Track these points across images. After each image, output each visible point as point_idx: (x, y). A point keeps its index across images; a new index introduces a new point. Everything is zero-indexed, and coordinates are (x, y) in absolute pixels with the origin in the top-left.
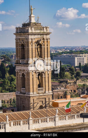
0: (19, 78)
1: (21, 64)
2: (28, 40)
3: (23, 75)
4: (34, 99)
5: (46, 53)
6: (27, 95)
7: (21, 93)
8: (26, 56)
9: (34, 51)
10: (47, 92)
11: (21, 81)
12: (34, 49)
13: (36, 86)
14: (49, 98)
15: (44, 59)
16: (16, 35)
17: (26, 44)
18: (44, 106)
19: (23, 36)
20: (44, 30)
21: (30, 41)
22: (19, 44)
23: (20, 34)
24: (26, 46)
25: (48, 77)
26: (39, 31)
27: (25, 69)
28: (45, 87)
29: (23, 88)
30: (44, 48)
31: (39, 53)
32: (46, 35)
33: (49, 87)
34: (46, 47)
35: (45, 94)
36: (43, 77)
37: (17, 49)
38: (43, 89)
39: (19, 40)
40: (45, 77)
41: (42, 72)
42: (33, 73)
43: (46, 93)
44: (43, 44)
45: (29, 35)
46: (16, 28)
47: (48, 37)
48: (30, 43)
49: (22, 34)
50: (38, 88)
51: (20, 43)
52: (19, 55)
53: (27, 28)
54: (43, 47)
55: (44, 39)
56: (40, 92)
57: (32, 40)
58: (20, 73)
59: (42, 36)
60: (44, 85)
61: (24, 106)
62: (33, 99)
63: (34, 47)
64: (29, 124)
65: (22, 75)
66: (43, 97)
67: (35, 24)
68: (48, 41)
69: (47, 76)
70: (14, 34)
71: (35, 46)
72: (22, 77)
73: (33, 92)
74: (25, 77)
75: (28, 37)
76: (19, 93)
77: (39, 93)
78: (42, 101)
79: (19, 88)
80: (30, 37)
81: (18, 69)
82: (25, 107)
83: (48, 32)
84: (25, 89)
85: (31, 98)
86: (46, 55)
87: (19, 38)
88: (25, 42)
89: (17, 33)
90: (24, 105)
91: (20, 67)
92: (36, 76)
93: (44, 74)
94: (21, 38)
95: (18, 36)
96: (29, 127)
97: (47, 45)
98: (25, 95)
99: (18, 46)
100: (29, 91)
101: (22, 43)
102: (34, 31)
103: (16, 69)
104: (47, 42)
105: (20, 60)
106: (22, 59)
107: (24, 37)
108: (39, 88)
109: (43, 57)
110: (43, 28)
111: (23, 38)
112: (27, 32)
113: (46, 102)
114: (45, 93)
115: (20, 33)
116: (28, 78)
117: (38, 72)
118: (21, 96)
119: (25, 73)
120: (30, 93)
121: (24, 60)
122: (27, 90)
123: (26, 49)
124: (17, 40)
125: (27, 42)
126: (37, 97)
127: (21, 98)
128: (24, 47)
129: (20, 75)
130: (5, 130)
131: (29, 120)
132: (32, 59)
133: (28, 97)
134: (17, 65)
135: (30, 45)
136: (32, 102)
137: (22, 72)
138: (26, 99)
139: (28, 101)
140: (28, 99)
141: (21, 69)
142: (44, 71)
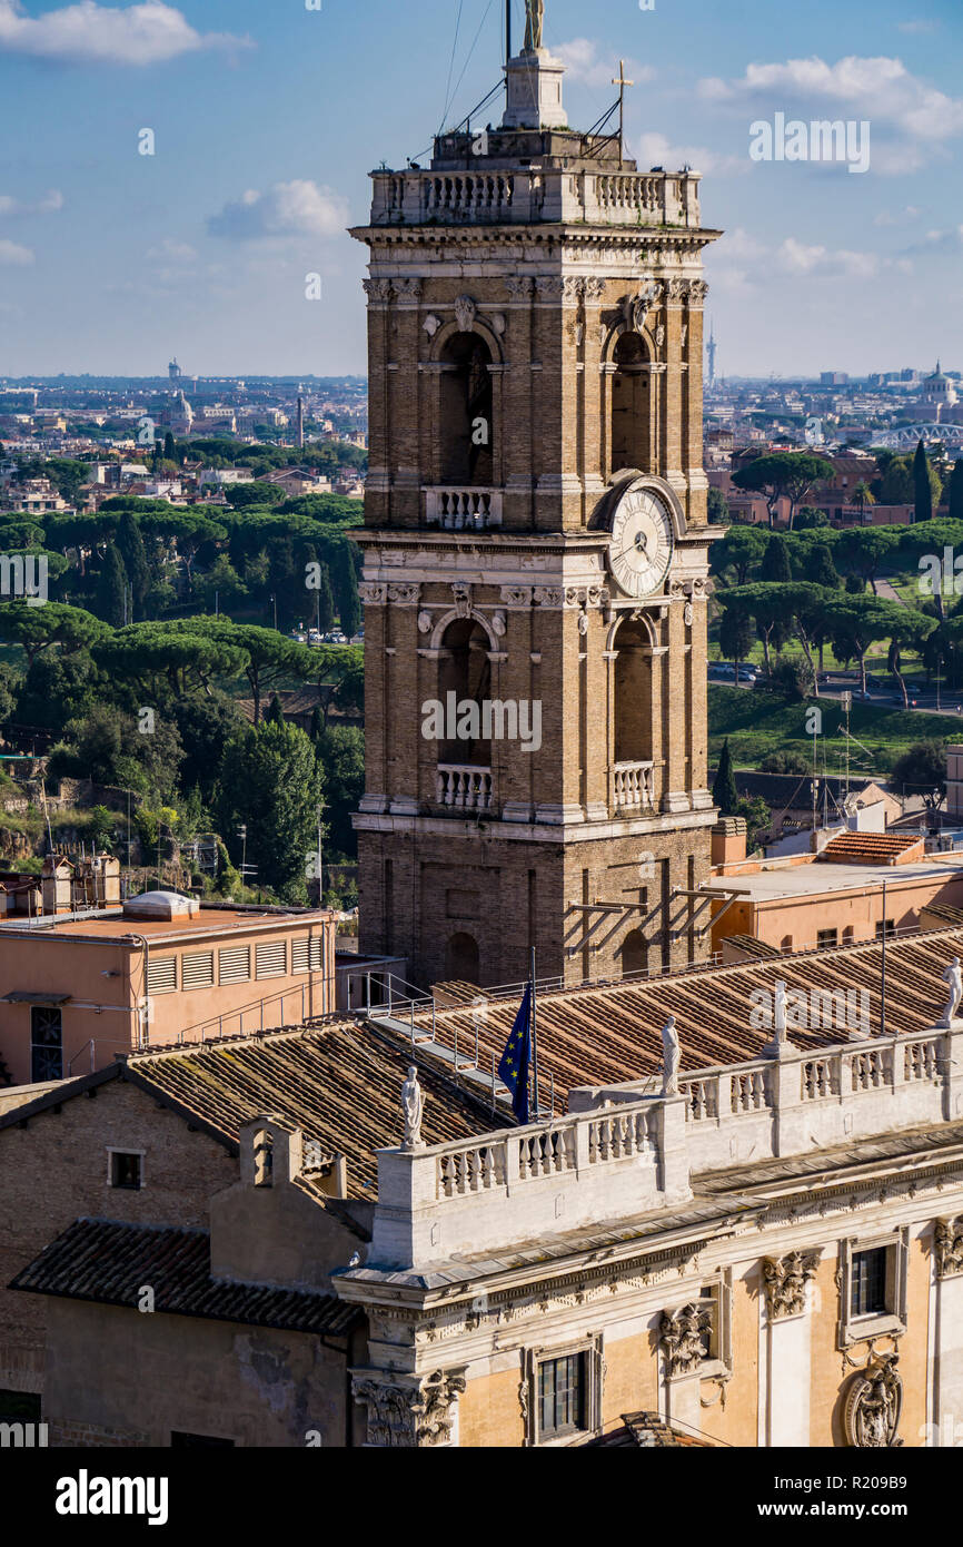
0: (403, 668)
1: (436, 527)
2: (544, 293)
4: (585, 871)
6: (520, 833)
7: (425, 813)
8: (512, 449)
9: (593, 409)
10: (678, 802)
12: (592, 389)
13: (600, 743)
14: (691, 860)
15: (663, 477)
16: (368, 241)
17: (519, 334)
18: (652, 934)
19: (482, 253)
20: (661, 199)
21: (569, 304)
22: (422, 338)
23: (430, 233)
24: (519, 352)
25: (688, 657)
26: (626, 214)
27: (491, 578)
28: (666, 756)
29: (450, 769)
30: (664, 376)
32: (680, 248)
33: (689, 754)
34: (675, 368)
35: (666, 823)
36: (648, 659)
37: (383, 388)
38: (647, 772)
39: (420, 295)
40: (666, 658)
41: (645, 610)
42: (586, 621)
43: (673, 807)
44: (654, 336)
45: (555, 243)
46: (374, 174)
47: (692, 276)
48: (571, 331)
49: (478, 232)
50: (616, 761)
51: (431, 325)
52: (407, 441)
53: (532, 175)
54: (655, 367)
55: (662, 290)
56: (629, 801)
57: (581, 296)
58: (424, 622)
59: (652, 257)
61: (466, 944)
62: (578, 868)
63: (593, 368)
64: (772, 1102)
65: (443, 642)
66: (655, 848)
67: (584, 144)
68: (694, 308)
69: (678, 649)
70: (355, 232)
71: (604, 359)
72: (445, 654)
73: (583, 798)
74: (493, 656)
75: (547, 268)
76: (411, 808)
77: (619, 816)
78: (643, 892)
79: (398, 767)
81: (391, 574)
82: (483, 943)
83: (692, 222)
84: (483, 770)
85: (568, 861)
86: (674, 451)
87: (425, 271)
88: (506, 315)
89: (401, 223)
90: (471, 928)
91: (424, 557)
92: (602, 648)
93: (658, 632)
94: (452, 271)
95: (401, 254)
96: (775, 1129)
97: (685, 357)
98: (497, 831)
99: (403, 353)
101: (465, 322)
102: (593, 212)
103: (369, 574)
104: (685, 317)
105: (432, 497)
106: (444, 482)
107: (492, 270)
108: (620, 767)
109: (654, 460)
110: (660, 184)
111: (473, 271)
112: (542, 211)
114: (664, 809)
115: (433, 223)
116: (534, 666)
117: (620, 612)
118: (435, 840)
119: (496, 627)
120: (561, 812)
121: (481, 490)
122: (525, 784)
123: (519, 387)
124: (392, 296)
125: (533, 313)
126: (609, 846)
127: (423, 866)
128: (489, 367)
129: (422, 639)
130: (659, 1160)
131: (775, 1067)
132: (579, 486)
133: (531, 850)
134: (383, 537)
135: (569, 350)
136: (577, 901)
137: (456, 611)
138: (498, 870)
139: (531, 891)
140: (532, 874)
141: (445, 578)
142: (662, 601)
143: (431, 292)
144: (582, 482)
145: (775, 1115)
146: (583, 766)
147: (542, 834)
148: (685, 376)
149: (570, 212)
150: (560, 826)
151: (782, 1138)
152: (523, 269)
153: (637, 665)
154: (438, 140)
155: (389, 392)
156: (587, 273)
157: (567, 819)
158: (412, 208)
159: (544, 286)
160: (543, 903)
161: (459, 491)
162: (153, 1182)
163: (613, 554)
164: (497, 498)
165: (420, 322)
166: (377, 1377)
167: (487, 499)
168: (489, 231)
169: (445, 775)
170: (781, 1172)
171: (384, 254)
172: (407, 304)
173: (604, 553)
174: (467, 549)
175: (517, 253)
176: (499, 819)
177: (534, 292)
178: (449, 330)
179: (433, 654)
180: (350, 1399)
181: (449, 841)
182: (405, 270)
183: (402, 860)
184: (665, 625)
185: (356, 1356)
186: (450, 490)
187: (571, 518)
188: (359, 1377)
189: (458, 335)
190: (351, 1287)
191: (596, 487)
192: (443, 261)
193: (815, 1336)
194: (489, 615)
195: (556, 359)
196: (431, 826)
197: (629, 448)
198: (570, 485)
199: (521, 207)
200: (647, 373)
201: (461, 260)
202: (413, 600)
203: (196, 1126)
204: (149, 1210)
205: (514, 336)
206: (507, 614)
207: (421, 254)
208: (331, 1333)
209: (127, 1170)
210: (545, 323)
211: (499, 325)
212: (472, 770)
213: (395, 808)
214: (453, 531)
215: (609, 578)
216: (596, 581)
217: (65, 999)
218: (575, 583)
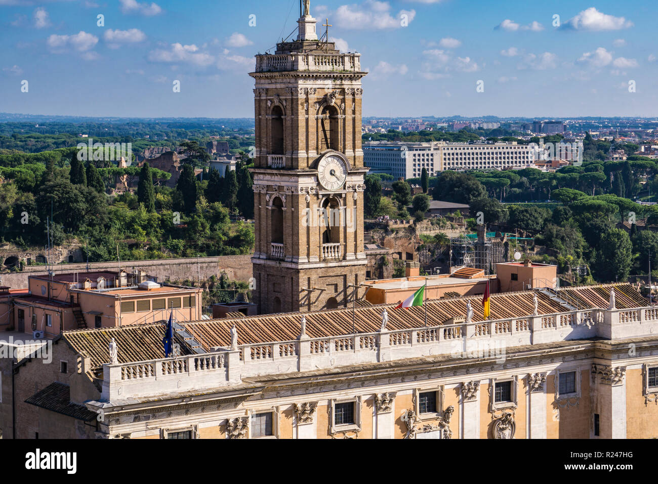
0: (263, 212)
1: (270, 168)
2: (294, 93)
3: (278, 202)
4: (309, 278)
5: (349, 137)
6: (289, 265)
7: (269, 258)
8: (287, 143)
9: (312, 130)
10: (350, 256)
11: (270, 222)
12: (312, 123)
13: (316, 237)
14: (356, 275)
15: (344, 153)
16: (255, 77)
17: (289, 107)
18: (340, 299)
19: (280, 81)
20: (343, 64)
21: (302, 96)
22: (267, 108)
23: (268, 74)
24: (289, 112)
26: (328, 68)
27: (283, 184)
28: (345, 241)
29: (275, 244)
30: (344, 119)
31: (328, 136)
32: (351, 79)
33: (356, 240)
34: (349, 117)
35: (344, 263)
37: (258, 122)
38: (338, 247)
39: (266, 94)
41: (335, 195)
42: (309, 198)
43: (348, 258)
44: (340, 107)
45: (297, 77)
46: (256, 56)
47: (356, 87)
48: (302, 104)
49: (277, 74)
50: (324, 243)
51: (269, 103)
52: (264, 140)
53: (292, 55)
54: (339, 116)
55: (343, 92)
56: (330, 256)
57: (307, 93)
58: (267, 197)
59: (338, 82)
60: (342, 235)
61: (278, 300)
62: (306, 277)
63: (312, 117)
64: (298, 353)
65: (274, 204)
66: (339, 271)
67: (317, 44)
68: (357, 97)
69: (350, 207)
70: (250, 74)
71: (317, 114)
72: (274, 208)
73: (308, 255)
74: (284, 209)
75: (295, 85)
76: (264, 257)
77: (325, 260)
78: (336, 286)
79: (262, 243)
80: (302, 84)
81: (260, 182)
82: (282, 300)
83: (357, 70)
84: (282, 245)
85: (301, 275)
86: (349, 143)
87: (268, 86)
88: (286, 100)
89: (262, 71)
90: (279, 295)
91: (268, 177)
93: (342, 202)
94: (273, 86)
95: (262, 81)
96: (299, 363)
97: (354, 112)
98: (284, 265)
99: (263, 112)
100: (296, 254)
101: (277, 103)
102: (313, 67)
103: (255, 182)
104: (354, 100)
105: (270, 157)
106: (273, 153)
107: (283, 86)
108: (326, 245)
109: (340, 146)
110: (343, 57)
111: (278, 86)
112: (294, 67)
113: (346, 287)
114: (344, 258)
115: (269, 71)
116: (293, 212)
117: (324, 195)
118: (270, 267)
119: (284, 199)
120: (298, 259)
121: (280, 156)
122: (290, 250)
123: (289, 123)
124: (260, 94)
125: (292, 99)
126: (319, 270)
127: (268, 275)
128: (282, 117)
129: (267, 203)
130: (227, 371)
131: (299, 342)
132: (306, 155)
133: (292, 271)
134: (257, 171)
135: (301, 111)
136: (305, 287)
137: (275, 194)
138: (284, 277)
139: (292, 284)
140: (292, 278)
141: (272, 184)
142: (343, 192)
143: (270, 93)
144: (307, 153)
145: (299, 358)
146: (308, 244)
147: (294, 266)
148: (354, 119)
149: (302, 66)
150: (297, 263)
151: (301, 365)
152: (290, 85)
154: (278, 45)
155: (260, 125)
156: (309, 87)
157: (300, 261)
158: (264, 67)
159: (293, 91)
160: (295, 288)
161: (276, 156)
162: (69, 371)
163: (320, 177)
164: (284, 158)
165: (267, 103)
166: (101, 435)
167: (282, 158)
168: (280, 73)
169: (273, 246)
171: (258, 81)
172: (263, 97)
173: (316, 176)
174: (277, 174)
175: (287, 81)
176: (283, 260)
177: (292, 93)
178: (273, 105)
179: (270, 208)
181: (273, 267)
182: (263, 86)
183: (262, 271)
184: (345, 199)
185: (98, 429)
186: (273, 156)
187: (302, 164)
189: (275, 107)
190: (89, 406)
191: (313, 154)
192: (272, 83)
193: (319, 430)
194: (282, 196)
195: (298, 114)
196: (269, 262)
198: (302, 154)
199: (289, 66)
200: (337, 118)
201: (276, 83)
202: (265, 191)
203: (76, 354)
206: (286, 195)
207: (267, 81)
209: (65, 367)
210: (294, 101)
211: (284, 103)
212: (280, 245)
213: (261, 257)
214: (274, 169)
215: (319, 184)
216: (314, 185)
217: (102, 314)
218: (304, 186)
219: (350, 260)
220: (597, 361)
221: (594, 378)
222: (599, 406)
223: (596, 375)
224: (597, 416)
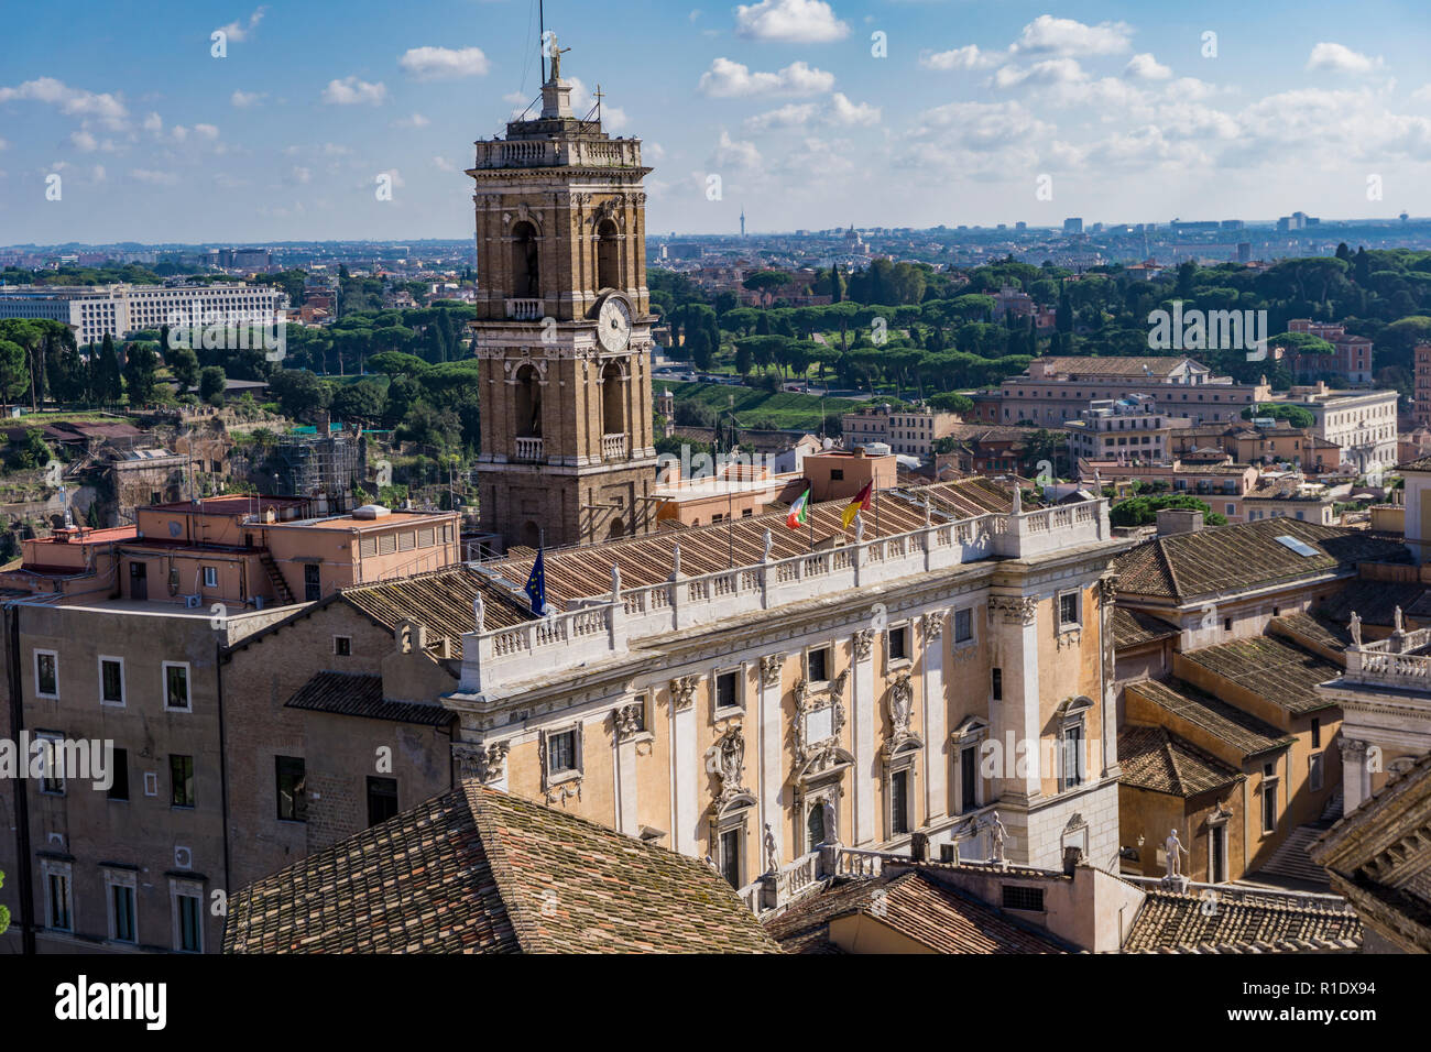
0: (498, 390)
1: (512, 319)
2: (561, 200)
3: (526, 374)
4: (590, 489)
6: (557, 471)
7: (511, 462)
10: (637, 453)
11: (512, 404)
12: (587, 248)
13: (596, 425)
14: (645, 482)
15: (626, 292)
16: (475, 176)
17: (549, 224)
18: (626, 520)
19: (530, 181)
20: (621, 153)
21: (574, 206)
22: (503, 225)
23: (503, 172)
24: (550, 231)
25: (641, 381)
26: (604, 161)
27: (540, 344)
28: (630, 430)
29: (522, 439)
30: (625, 241)
32: (631, 178)
33: (643, 430)
34: (630, 237)
36: (621, 383)
37: (485, 251)
38: (621, 439)
39: (501, 203)
40: (629, 383)
41: (618, 358)
42: (587, 365)
43: (635, 456)
44: (618, 221)
45: (566, 176)
46: (477, 143)
47: (638, 191)
48: (574, 219)
49: (528, 171)
50: (605, 434)
51: (507, 218)
52: (498, 277)
53: (554, 142)
54: (618, 236)
55: (622, 199)
56: (613, 453)
57: (580, 202)
58: (507, 367)
59: (617, 184)
60: (626, 422)
61: (533, 527)
62: (586, 488)
63: (587, 238)
64: (671, 602)
65: (519, 376)
66: (626, 477)
67: (581, 126)
68: (639, 206)
69: (636, 377)
70: (468, 172)
71: (593, 233)
72: (519, 382)
73: (588, 453)
74: (541, 383)
75: (562, 188)
76: (504, 460)
77: (607, 461)
78: (620, 499)
79: (497, 439)
80: (575, 188)
81: (491, 343)
82: (541, 526)
83: (637, 164)
84: (540, 440)
85: (581, 484)
86: (631, 279)
87: (503, 191)
88: (543, 212)
89: (490, 168)
90: (534, 519)
91: (507, 334)
92: (596, 378)
93: (625, 369)
94: (516, 191)
95: (491, 183)
96: (675, 617)
97: (636, 231)
98: (546, 470)
99: (494, 233)
100: (570, 452)
101: (523, 216)
102: (586, 160)
103: (480, 343)
104: (636, 212)
105: (510, 304)
107: (536, 190)
108: (607, 437)
109: (621, 283)
110: (620, 145)
111: (526, 190)
112: (559, 161)
113: (633, 501)
114: (630, 457)
115: (506, 167)
116: (562, 387)
117: (604, 360)
118: (515, 475)
119: (542, 368)
120: (576, 460)
121: (534, 300)
122: (559, 446)
123: (550, 249)
124: (487, 204)
125: (556, 212)
126: (602, 477)
127: (510, 488)
129: (507, 375)
130: (611, 635)
131: (675, 585)
132: (582, 297)
133: (563, 480)
134: (486, 325)
135: (574, 229)
136: (586, 504)
137: (523, 361)
138: (547, 489)
139: (563, 500)
140: (563, 491)
141: (517, 344)
142: (626, 353)
143: (506, 202)
144: (583, 295)
145: (675, 609)
146: (587, 437)
147: (568, 471)
148: (636, 240)
149: (573, 160)
150: (576, 467)
151: (678, 621)
152: (550, 189)
153: (615, 386)
154: (509, 125)
155: (487, 252)
156: (583, 191)
157: (579, 464)
158: (496, 159)
159: (560, 198)
160: (569, 505)
161: (523, 301)
162: (356, 652)
163: (600, 331)
164: (541, 304)
165: (502, 216)
166: (464, 746)
167: (537, 305)
168: (533, 170)
169: (520, 443)
170: (677, 638)
171: (483, 183)
172: (495, 208)
173: (595, 330)
174: (527, 330)
175: (548, 181)
176: (546, 464)
177: (556, 200)
178: (516, 220)
179: (512, 383)
180: (452, 758)
181: (522, 476)
182: (493, 191)
183: (500, 485)
184: (629, 365)
185: (454, 737)
186: (518, 300)
187: (578, 313)
188: (456, 746)
189: (521, 223)
190: (449, 702)
191: (590, 296)
192: (512, 186)
193: (699, 718)
194: (539, 362)
195: (568, 233)
196: (514, 468)
197: (607, 276)
198: (577, 296)
199: (548, 158)
200: (616, 240)
201: (521, 185)
202: (502, 356)
203: (376, 623)
204: (353, 666)
205: (547, 223)
206: (547, 362)
207: (501, 182)
208: (441, 725)
209: (343, 646)
210: (562, 216)
211: (540, 217)
212: (533, 440)
213: (496, 460)
214: (521, 321)
215: (598, 343)
216: (592, 345)
217: (321, 560)
218: (581, 346)
219: (639, 460)
220: (997, 590)
221: (991, 616)
222: (1001, 657)
223: (995, 612)
224: (997, 672)
